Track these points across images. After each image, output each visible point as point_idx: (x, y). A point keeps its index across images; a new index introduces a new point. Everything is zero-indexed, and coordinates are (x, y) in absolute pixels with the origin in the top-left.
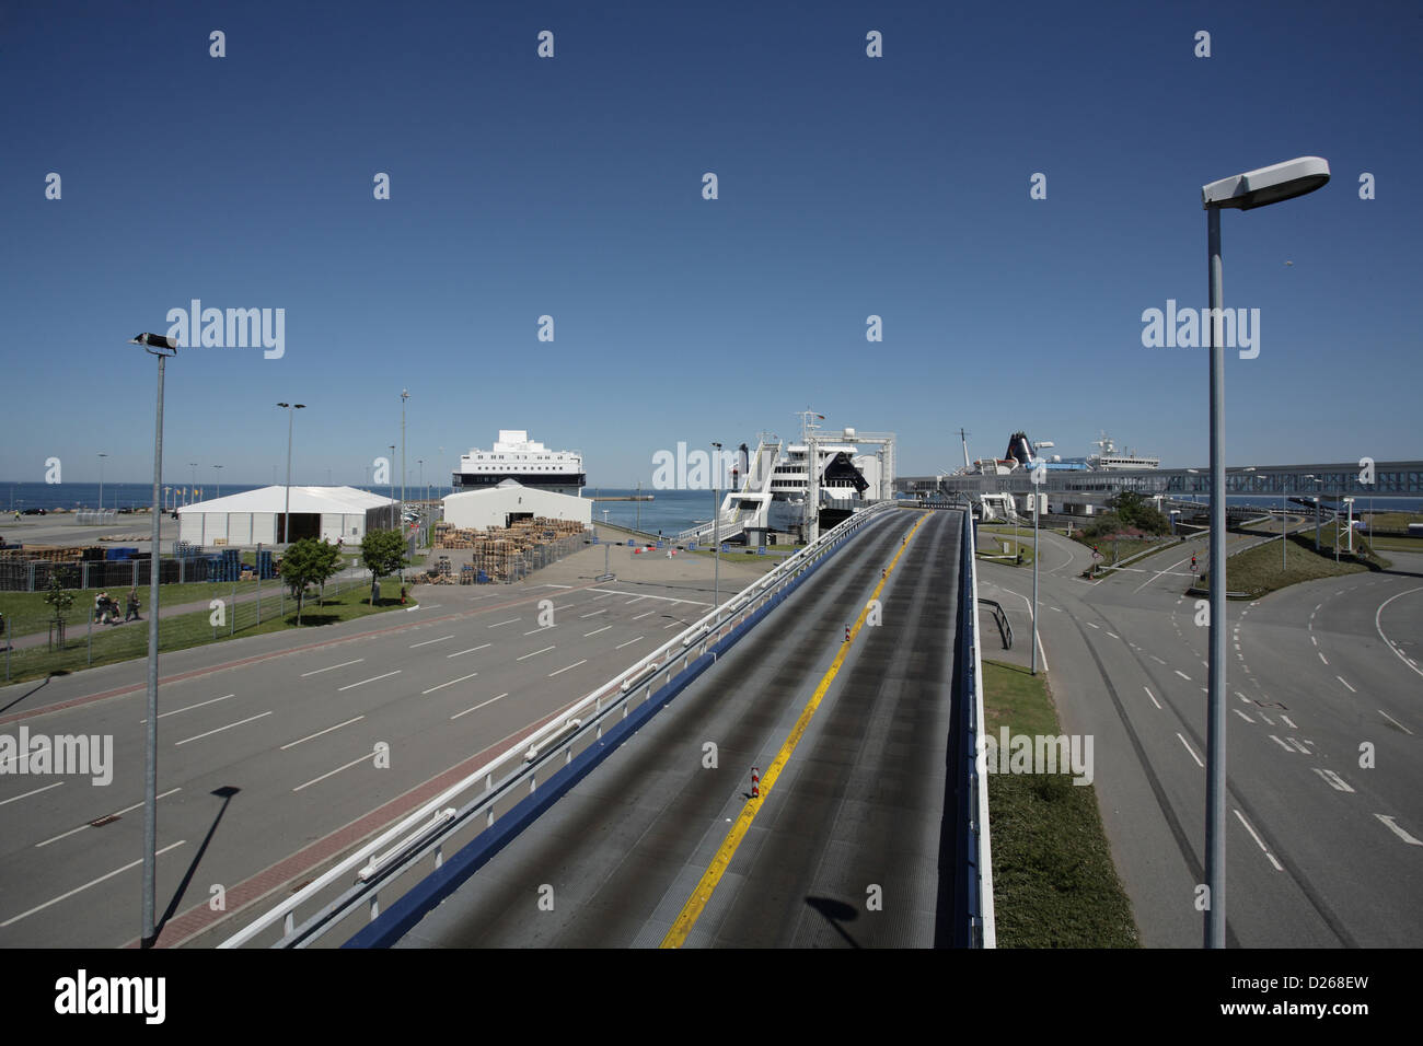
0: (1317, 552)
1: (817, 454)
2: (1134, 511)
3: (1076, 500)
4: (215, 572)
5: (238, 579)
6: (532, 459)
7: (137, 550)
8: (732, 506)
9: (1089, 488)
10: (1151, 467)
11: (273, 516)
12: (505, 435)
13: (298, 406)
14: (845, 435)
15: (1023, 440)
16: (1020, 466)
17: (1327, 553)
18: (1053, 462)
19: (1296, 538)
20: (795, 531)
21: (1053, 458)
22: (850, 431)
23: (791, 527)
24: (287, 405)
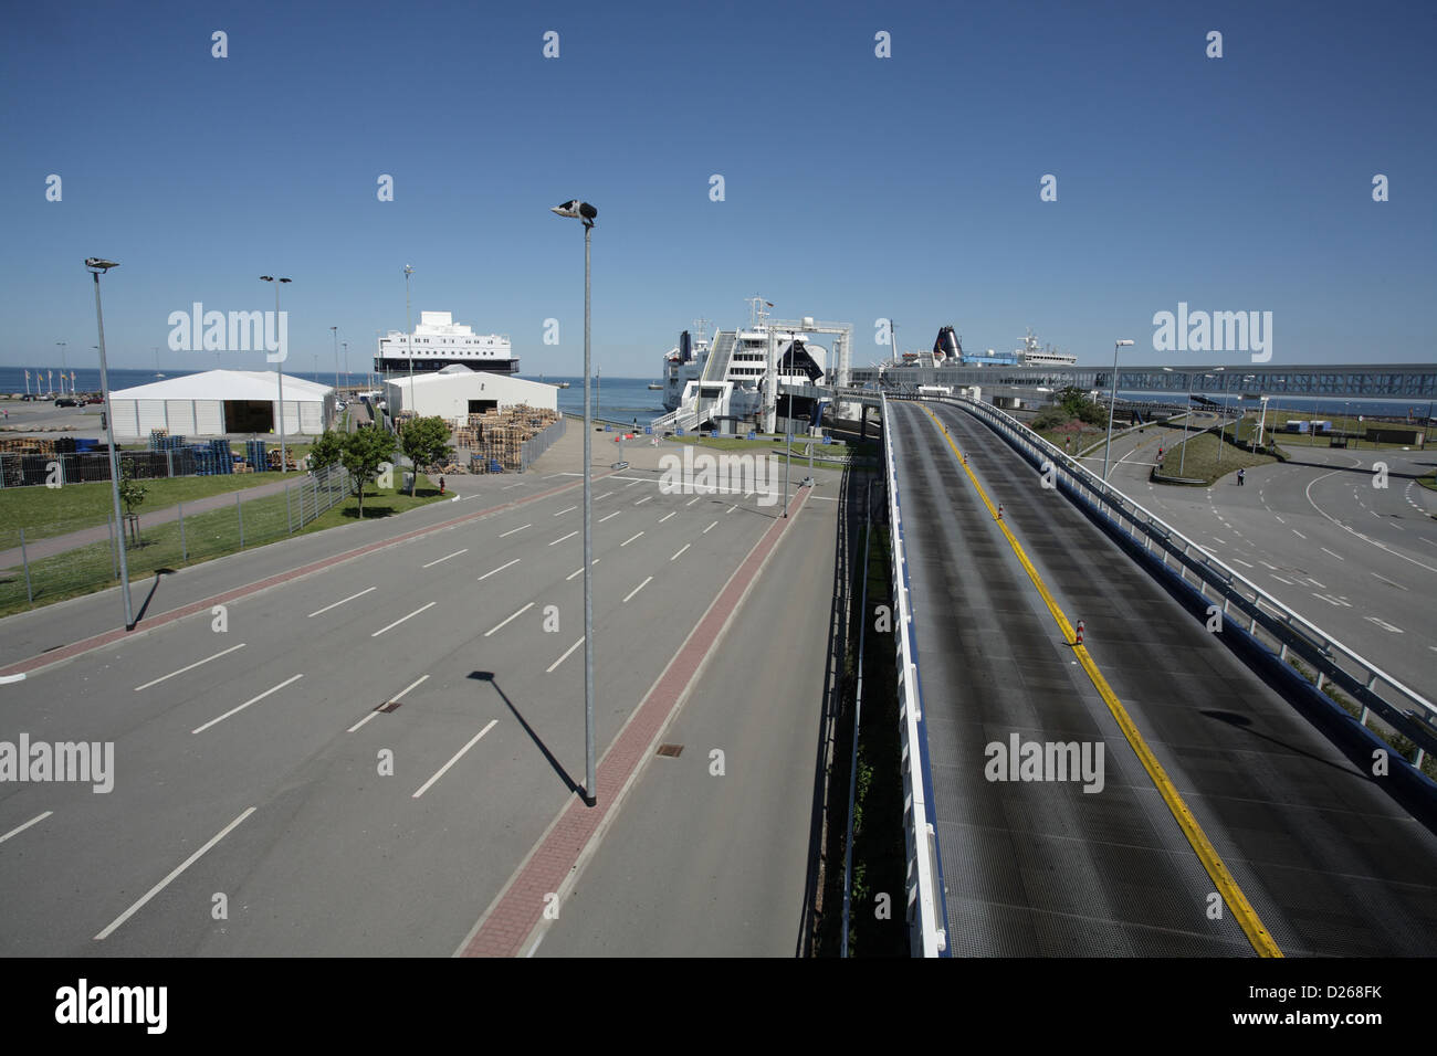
0: (1235, 445)
1: (776, 342)
2: (1078, 405)
3: (1007, 394)
4: (207, 464)
5: (231, 472)
6: (460, 344)
7: (97, 441)
8: (693, 394)
9: (1020, 382)
10: (1069, 363)
11: (218, 403)
12: (427, 317)
13: (284, 280)
14: (804, 324)
15: (951, 334)
16: (947, 360)
17: (1242, 446)
18: (987, 356)
19: (1216, 431)
20: (751, 419)
21: (987, 353)
22: (809, 320)
23: (746, 416)
24: (271, 279)
